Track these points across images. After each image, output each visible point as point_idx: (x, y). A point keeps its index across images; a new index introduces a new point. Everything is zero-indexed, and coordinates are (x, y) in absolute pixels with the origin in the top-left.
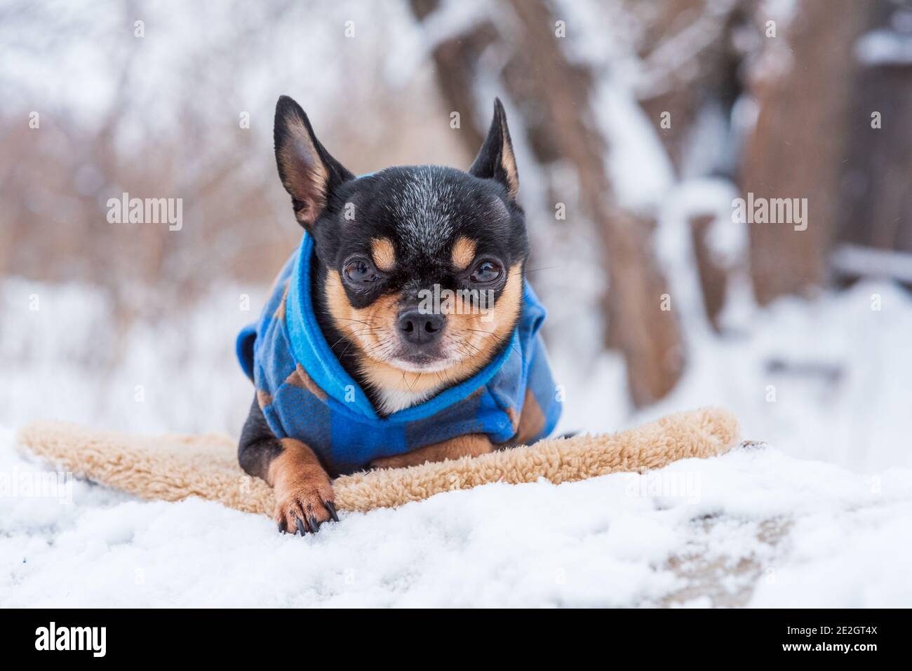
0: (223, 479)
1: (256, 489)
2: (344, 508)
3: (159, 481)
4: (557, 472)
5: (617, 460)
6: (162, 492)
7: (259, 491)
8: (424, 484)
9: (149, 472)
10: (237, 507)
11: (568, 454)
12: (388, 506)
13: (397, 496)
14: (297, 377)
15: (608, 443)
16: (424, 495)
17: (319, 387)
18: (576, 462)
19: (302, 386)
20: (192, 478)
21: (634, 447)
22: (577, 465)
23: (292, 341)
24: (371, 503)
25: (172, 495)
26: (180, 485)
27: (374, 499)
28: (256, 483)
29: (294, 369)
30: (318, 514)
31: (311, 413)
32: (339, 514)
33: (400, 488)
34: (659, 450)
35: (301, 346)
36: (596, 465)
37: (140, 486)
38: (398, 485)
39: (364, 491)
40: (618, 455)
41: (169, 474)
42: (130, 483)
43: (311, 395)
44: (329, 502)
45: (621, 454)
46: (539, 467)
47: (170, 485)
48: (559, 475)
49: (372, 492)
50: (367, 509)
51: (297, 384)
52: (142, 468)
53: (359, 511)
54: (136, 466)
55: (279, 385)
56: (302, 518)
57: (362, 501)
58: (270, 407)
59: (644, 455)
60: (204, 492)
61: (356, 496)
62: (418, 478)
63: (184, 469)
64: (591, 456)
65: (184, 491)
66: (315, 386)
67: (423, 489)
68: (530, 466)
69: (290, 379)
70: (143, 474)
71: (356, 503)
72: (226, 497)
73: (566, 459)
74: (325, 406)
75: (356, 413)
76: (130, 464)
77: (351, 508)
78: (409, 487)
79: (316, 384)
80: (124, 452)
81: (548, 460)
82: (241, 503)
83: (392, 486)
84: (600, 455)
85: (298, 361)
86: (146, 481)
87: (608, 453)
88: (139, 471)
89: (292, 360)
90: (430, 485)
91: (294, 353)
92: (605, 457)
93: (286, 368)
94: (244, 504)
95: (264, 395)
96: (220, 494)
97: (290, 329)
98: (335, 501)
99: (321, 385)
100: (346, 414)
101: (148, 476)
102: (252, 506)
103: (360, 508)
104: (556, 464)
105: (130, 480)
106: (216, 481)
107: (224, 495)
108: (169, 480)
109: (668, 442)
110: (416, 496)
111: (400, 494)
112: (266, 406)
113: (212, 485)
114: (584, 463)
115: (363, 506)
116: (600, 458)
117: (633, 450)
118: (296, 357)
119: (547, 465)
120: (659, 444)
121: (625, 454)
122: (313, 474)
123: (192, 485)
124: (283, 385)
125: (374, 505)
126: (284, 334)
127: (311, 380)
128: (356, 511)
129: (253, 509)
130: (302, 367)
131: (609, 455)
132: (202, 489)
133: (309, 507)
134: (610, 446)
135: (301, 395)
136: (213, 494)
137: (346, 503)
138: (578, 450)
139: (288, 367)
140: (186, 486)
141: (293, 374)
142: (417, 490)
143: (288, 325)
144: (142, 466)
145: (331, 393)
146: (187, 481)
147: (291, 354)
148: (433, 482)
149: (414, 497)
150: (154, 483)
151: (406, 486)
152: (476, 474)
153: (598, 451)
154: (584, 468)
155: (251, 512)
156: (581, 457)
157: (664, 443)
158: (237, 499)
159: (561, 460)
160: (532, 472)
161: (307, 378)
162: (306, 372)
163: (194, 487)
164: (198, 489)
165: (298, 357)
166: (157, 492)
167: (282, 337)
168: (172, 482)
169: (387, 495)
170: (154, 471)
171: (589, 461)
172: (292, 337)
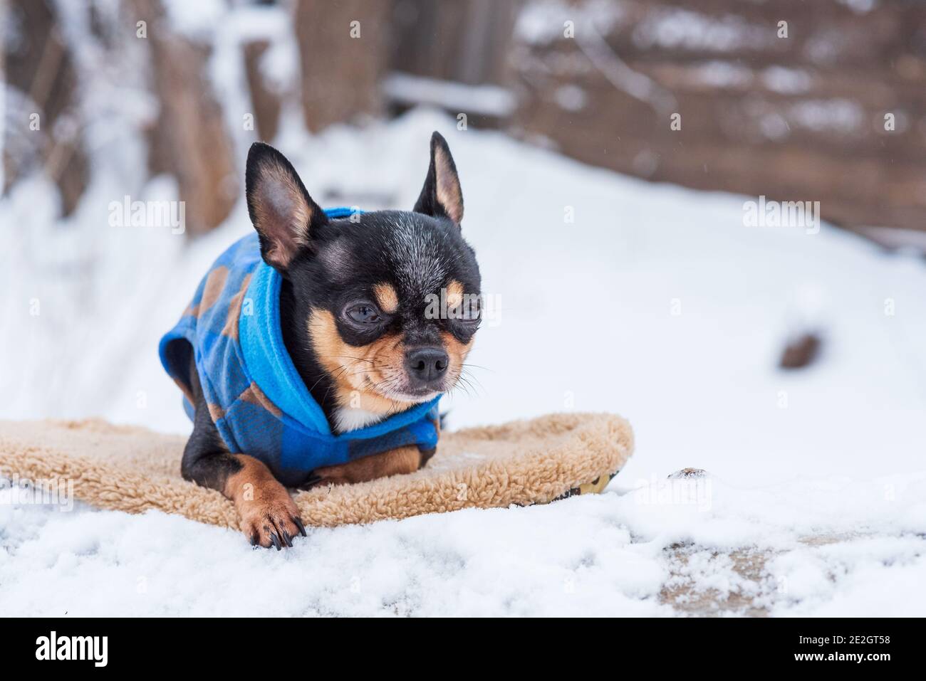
0: (177, 490)
1: (215, 502)
2: (311, 524)
3: (110, 491)
4: (506, 490)
5: (555, 476)
6: (114, 501)
7: (219, 504)
8: (389, 503)
9: (99, 482)
10: (197, 517)
11: (515, 474)
12: (355, 523)
13: (363, 514)
14: (251, 394)
15: (546, 461)
16: (390, 513)
17: (274, 405)
18: (521, 480)
19: (255, 402)
20: (144, 488)
21: (567, 464)
22: (522, 483)
23: (247, 362)
24: (338, 519)
25: (126, 504)
26: (133, 495)
27: (342, 516)
28: (212, 495)
29: (249, 386)
30: (290, 529)
31: (265, 427)
32: (307, 529)
33: (367, 506)
34: (585, 464)
35: (258, 368)
36: (539, 482)
37: (91, 494)
38: (364, 503)
39: (330, 508)
40: (555, 471)
41: (119, 485)
42: (78, 491)
43: (265, 410)
44: (297, 518)
45: (557, 472)
46: (492, 486)
47: (122, 495)
48: (507, 492)
49: (339, 510)
50: (334, 525)
51: (252, 401)
52: (90, 478)
53: (326, 526)
54: (84, 475)
55: (232, 401)
56: (276, 533)
57: (330, 518)
58: (223, 421)
59: (575, 470)
60: (161, 503)
61: (324, 514)
62: (382, 498)
63: (137, 479)
64: (534, 474)
65: (138, 501)
66: (270, 404)
67: (389, 508)
68: (483, 485)
69: (243, 396)
70: (92, 484)
71: (324, 520)
72: (184, 508)
73: (514, 478)
74: (279, 421)
75: (309, 429)
76: (78, 474)
77: (318, 523)
78: (374, 506)
79: (272, 402)
80: (68, 462)
81: (498, 479)
82: (201, 515)
83: (358, 504)
84: (541, 472)
85: (252, 380)
86: (95, 490)
87: (547, 471)
88: (87, 480)
89: (246, 379)
90: (395, 504)
91: (247, 371)
92: (545, 474)
93: (239, 385)
94: (206, 516)
95: (216, 409)
96: (178, 505)
97: (244, 350)
98: (302, 517)
99: (277, 403)
100: (300, 430)
101: (98, 485)
102: (213, 518)
103: (327, 523)
104: (505, 483)
105: (79, 488)
106: (171, 493)
107: (182, 506)
108: (121, 490)
109: (592, 456)
110: (381, 513)
111: (367, 512)
112: (219, 419)
113: (166, 496)
114: (528, 480)
115: (330, 522)
116: (541, 476)
117: (567, 466)
118: (250, 376)
119: (497, 484)
120: (585, 459)
121: (561, 470)
122: (276, 490)
123: (146, 495)
124: (236, 401)
125: (341, 522)
126: (238, 355)
127: (267, 399)
128: (323, 526)
129: (214, 521)
130: (257, 386)
131: (548, 473)
132: (157, 499)
133: (281, 523)
134: (549, 463)
135: (255, 411)
136: (170, 505)
137: (313, 519)
138: (523, 469)
139: (241, 385)
140: (139, 496)
141: (247, 391)
142: (384, 509)
143: (242, 347)
144: (90, 475)
145: (286, 410)
146: (140, 491)
147: (245, 373)
148: (397, 501)
149: (381, 515)
150: (105, 493)
151: (372, 505)
152: (437, 494)
153: (539, 469)
154: (528, 485)
155: (213, 524)
156: (526, 475)
157: (590, 458)
158: (196, 511)
159: (509, 478)
160: (485, 491)
161: (263, 396)
162: (261, 391)
163: (148, 497)
164: (153, 499)
165: (253, 377)
166: (108, 501)
167: (235, 355)
168: (124, 492)
169: (354, 513)
170: (103, 480)
171: (532, 478)
172: (246, 358)
